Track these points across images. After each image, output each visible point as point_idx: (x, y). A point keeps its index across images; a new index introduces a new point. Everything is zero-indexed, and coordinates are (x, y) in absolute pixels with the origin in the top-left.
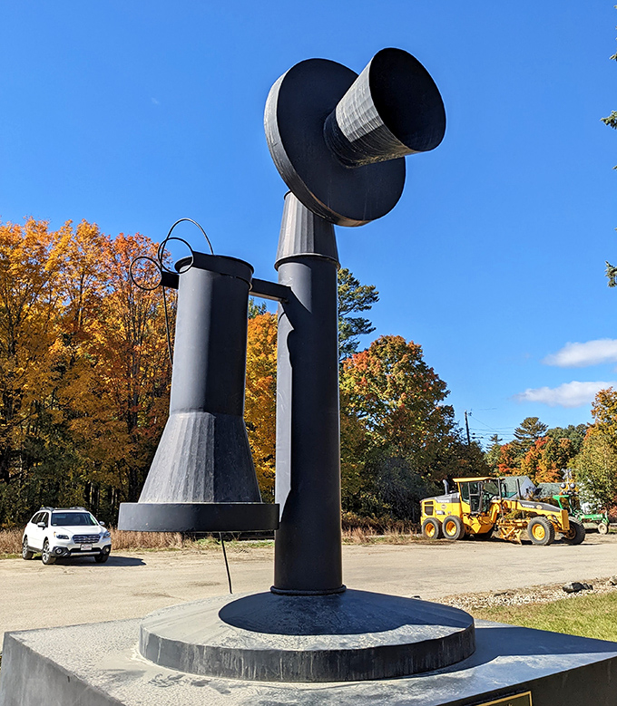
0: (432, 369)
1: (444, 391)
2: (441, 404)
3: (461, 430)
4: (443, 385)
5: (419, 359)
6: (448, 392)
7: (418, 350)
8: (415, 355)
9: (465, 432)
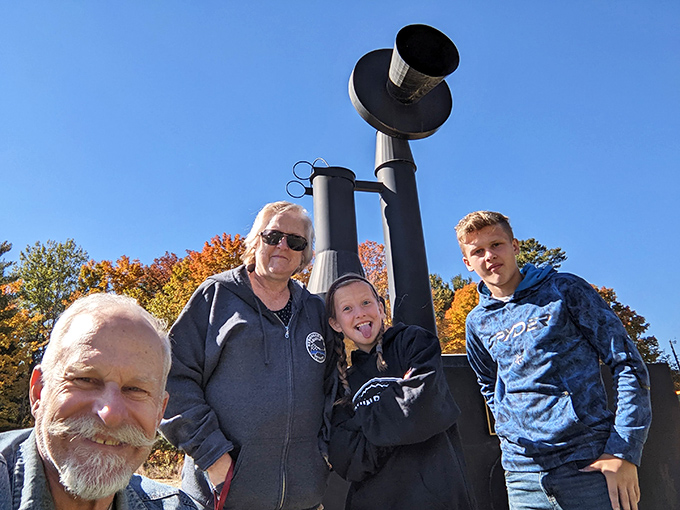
0: (628, 307)
1: (644, 325)
2: (642, 336)
3: (668, 356)
4: (641, 319)
5: (613, 300)
6: (648, 325)
7: (611, 293)
8: (609, 297)
9: (672, 358)
